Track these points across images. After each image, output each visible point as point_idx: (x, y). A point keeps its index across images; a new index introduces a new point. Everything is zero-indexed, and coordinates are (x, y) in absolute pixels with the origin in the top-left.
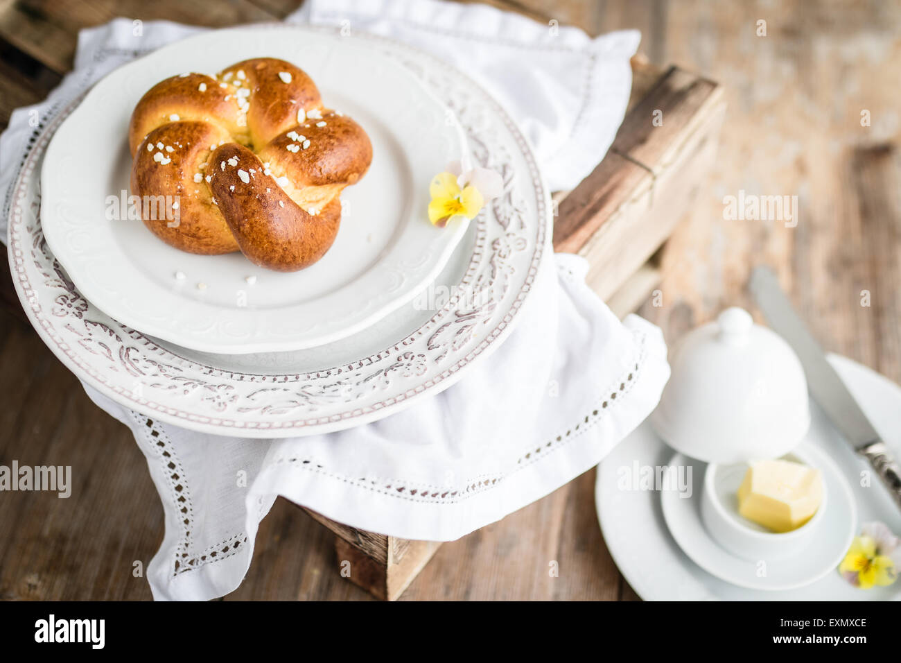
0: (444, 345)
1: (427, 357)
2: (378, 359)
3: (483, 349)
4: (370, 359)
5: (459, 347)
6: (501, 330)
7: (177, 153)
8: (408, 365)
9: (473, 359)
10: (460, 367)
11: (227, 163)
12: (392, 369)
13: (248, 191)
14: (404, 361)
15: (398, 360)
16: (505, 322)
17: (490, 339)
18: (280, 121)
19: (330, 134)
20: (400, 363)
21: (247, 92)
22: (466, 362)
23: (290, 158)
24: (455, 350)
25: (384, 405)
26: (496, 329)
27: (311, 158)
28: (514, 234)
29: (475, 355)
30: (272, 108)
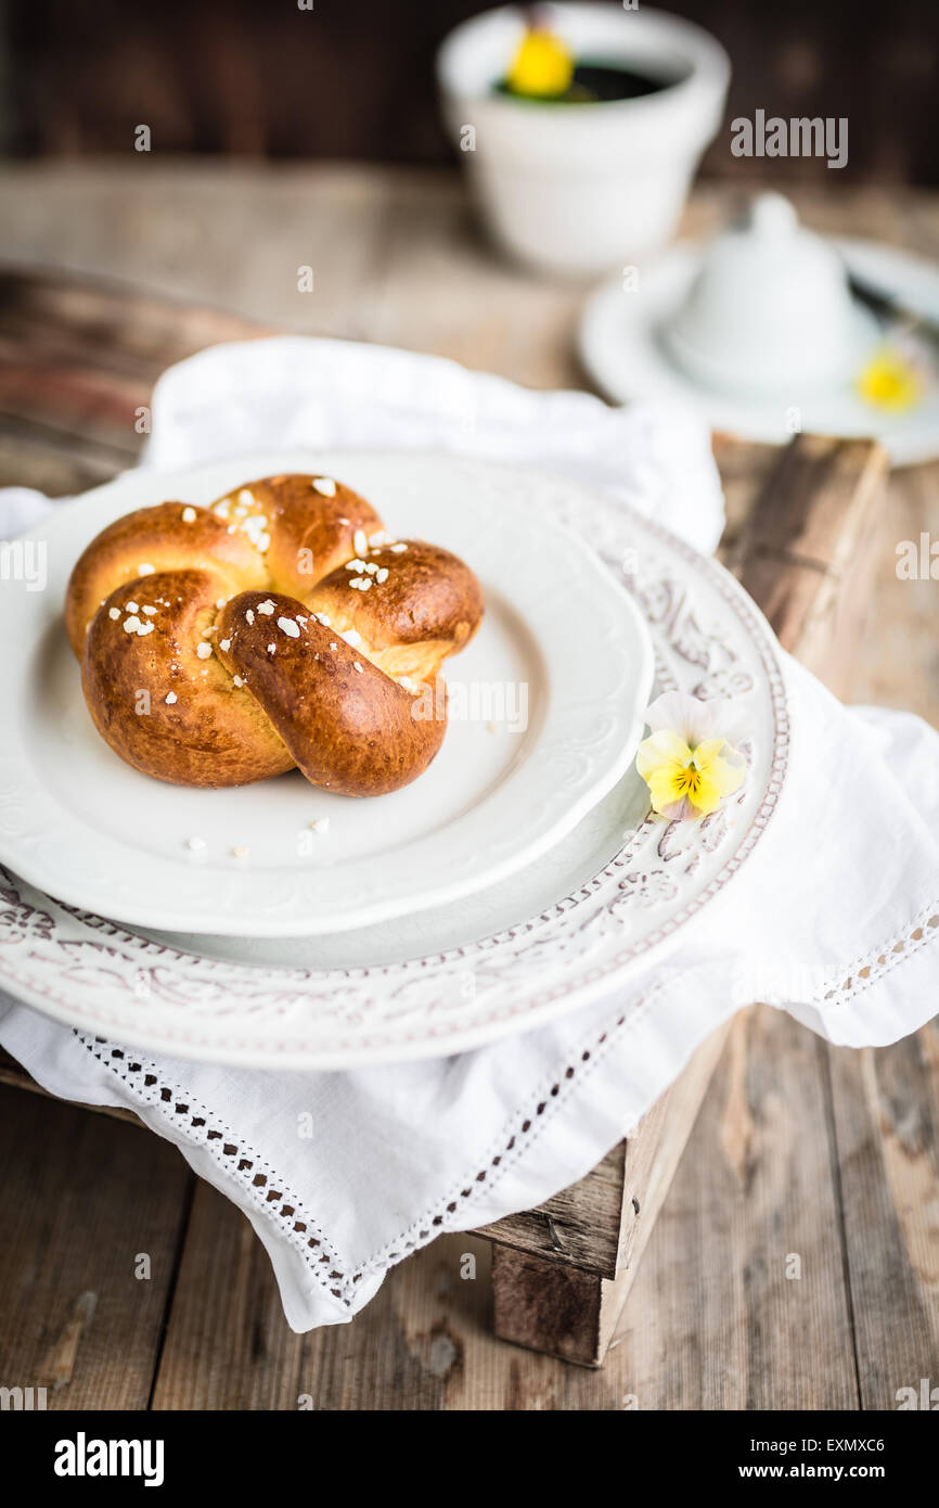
0: (688, 848)
1: (667, 871)
2: (585, 895)
3: (757, 838)
4: (571, 899)
5: (716, 845)
6: (773, 806)
7: (162, 615)
8: (643, 890)
9: (747, 855)
10: (732, 871)
11: (256, 612)
12: (618, 902)
13: (300, 649)
14: (630, 886)
15: (620, 887)
16: (773, 793)
17: (760, 821)
18: (327, 553)
19: (417, 559)
20: (626, 891)
21: (262, 521)
22: (737, 863)
23: (357, 601)
24: (709, 850)
25: (632, 954)
26: (762, 805)
27: (393, 597)
28: (724, 672)
29: (749, 849)
30: (311, 534)
